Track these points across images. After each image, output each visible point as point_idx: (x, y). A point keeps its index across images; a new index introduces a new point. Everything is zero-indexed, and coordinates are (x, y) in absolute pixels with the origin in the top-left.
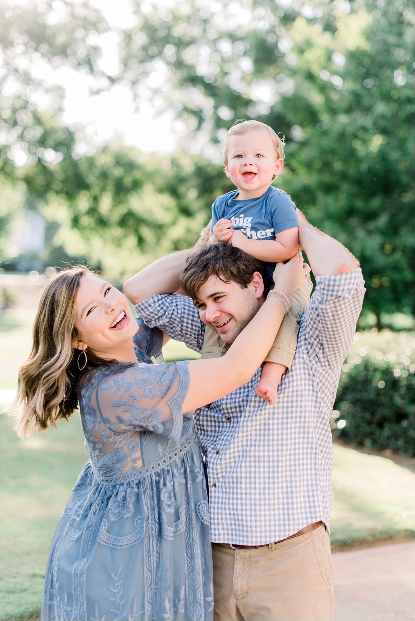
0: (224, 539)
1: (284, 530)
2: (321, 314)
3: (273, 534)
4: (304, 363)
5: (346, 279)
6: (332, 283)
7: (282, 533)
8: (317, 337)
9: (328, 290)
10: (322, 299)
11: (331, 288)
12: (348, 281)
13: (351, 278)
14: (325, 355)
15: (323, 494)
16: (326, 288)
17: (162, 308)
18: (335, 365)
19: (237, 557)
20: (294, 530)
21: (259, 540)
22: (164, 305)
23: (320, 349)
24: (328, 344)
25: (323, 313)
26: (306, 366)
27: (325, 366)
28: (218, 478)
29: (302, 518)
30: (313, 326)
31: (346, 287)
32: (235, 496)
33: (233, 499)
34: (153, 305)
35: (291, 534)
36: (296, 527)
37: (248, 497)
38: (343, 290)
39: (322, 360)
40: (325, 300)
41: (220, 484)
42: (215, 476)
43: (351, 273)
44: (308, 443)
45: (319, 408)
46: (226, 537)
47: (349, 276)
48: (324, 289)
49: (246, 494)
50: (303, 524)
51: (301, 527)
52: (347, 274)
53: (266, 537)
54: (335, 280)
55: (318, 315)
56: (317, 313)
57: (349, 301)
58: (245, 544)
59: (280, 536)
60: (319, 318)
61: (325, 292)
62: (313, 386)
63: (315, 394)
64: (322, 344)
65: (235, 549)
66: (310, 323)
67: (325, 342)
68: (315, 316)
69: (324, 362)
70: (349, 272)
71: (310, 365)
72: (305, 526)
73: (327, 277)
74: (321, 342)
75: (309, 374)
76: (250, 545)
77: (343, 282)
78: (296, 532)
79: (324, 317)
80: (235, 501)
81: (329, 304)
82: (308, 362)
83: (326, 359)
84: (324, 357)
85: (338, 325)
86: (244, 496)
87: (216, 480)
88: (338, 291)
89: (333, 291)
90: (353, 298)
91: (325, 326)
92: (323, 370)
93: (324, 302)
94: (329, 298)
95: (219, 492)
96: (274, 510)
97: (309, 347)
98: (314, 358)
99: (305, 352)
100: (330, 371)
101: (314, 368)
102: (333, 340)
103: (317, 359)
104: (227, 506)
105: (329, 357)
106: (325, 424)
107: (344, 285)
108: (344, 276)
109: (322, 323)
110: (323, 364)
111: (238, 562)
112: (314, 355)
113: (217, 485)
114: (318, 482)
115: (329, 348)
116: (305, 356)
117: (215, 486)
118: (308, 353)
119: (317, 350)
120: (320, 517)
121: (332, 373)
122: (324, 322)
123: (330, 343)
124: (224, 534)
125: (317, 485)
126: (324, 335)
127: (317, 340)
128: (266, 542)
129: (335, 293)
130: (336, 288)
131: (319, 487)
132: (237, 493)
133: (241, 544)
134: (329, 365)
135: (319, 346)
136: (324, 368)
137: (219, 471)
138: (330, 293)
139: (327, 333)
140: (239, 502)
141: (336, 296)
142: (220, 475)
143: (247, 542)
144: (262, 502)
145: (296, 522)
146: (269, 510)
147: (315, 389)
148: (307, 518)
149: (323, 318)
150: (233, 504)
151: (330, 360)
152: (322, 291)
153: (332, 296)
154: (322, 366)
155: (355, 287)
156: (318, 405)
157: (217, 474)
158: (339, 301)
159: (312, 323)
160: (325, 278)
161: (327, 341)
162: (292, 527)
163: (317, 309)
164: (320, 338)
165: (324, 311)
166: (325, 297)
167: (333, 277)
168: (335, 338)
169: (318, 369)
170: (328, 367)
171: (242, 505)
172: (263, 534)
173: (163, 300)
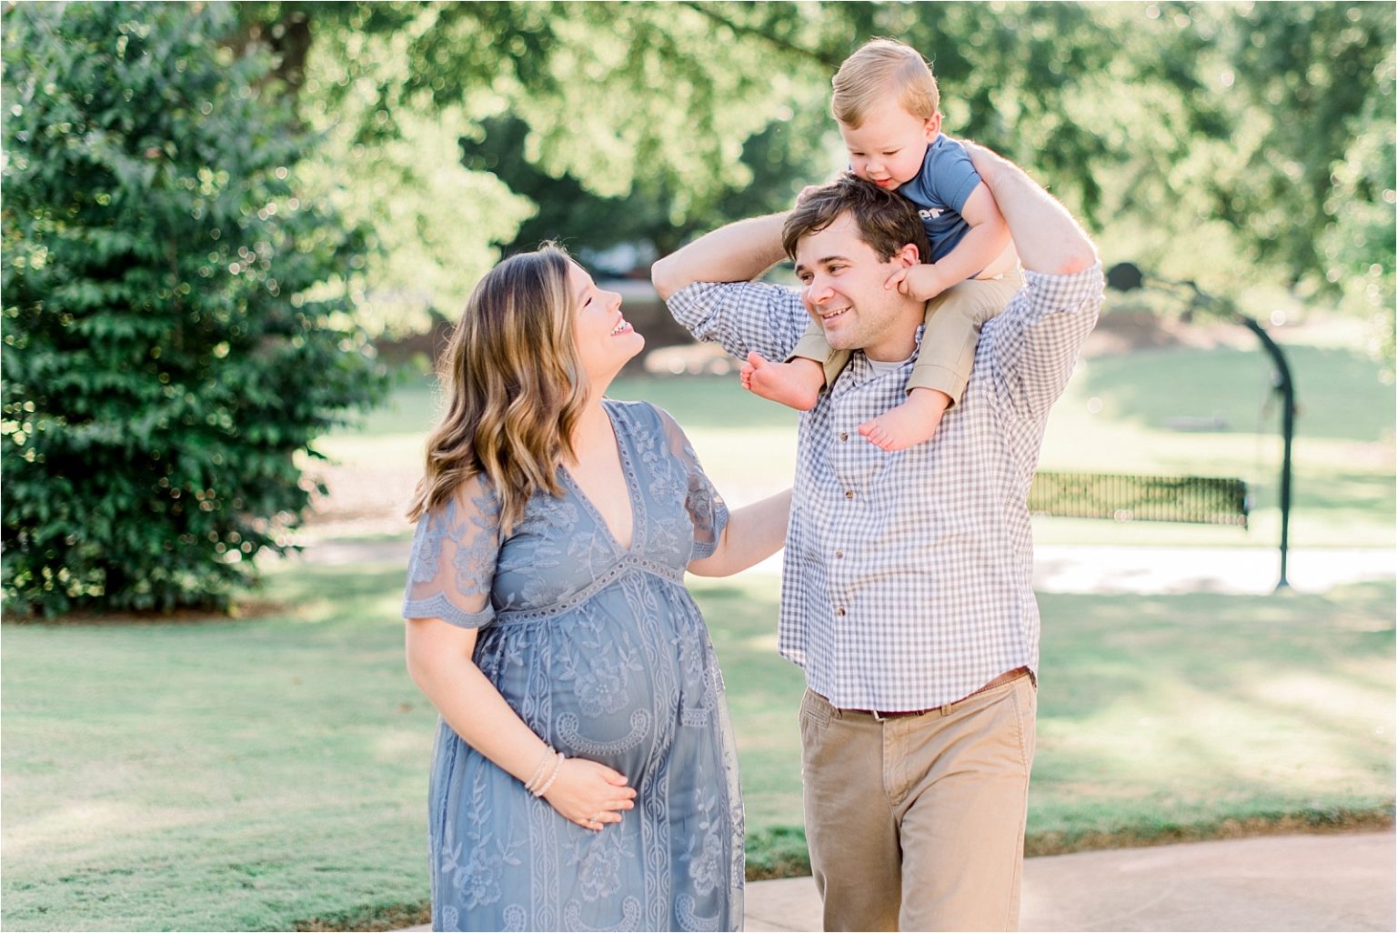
0: (861, 703)
1: (965, 684)
2: (1027, 334)
3: (945, 690)
4: (989, 406)
5: (1076, 283)
6: (1052, 288)
7: (961, 689)
8: (1013, 367)
9: (1045, 298)
10: (1033, 310)
11: (1050, 296)
12: (1079, 287)
13: (1084, 282)
14: (1024, 395)
15: (1028, 622)
16: (1042, 294)
17: (707, 304)
18: (1039, 413)
19: (886, 734)
20: (979, 682)
21: (922, 700)
22: (712, 298)
23: (1016, 386)
24: (1031, 380)
25: (1030, 332)
26: (991, 412)
27: (1023, 413)
28: (847, 600)
29: (993, 663)
30: (1008, 350)
31: (1075, 296)
32: (881, 630)
33: (877, 634)
34: (691, 298)
35: (975, 688)
36: (983, 677)
37: (904, 630)
38: (1070, 301)
39: (1018, 403)
40: (1037, 312)
41: (852, 610)
42: (843, 596)
43: (1086, 273)
44: (999, 539)
45: (1012, 481)
46: (865, 699)
47: (1081, 278)
48: (1037, 295)
49: (900, 625)
50: (993, 672)
51: (990, 678)
52: (1079, 274)
53: (933, 695)
54: (1058, 284)
55: (1021, 334)
56: (1019, 329)
57: (1077, 318)
58: (899, 710)
59: (957, 693)
60: (1021, 339)
61: (1040, 300)
62: (1002, 444)
63: (1005, 457)
64: (1020, 379)
65: (882, 723)
66: (1003, 344)
67: (1026, 377)
68: (1015, 335)
69: (1022, 407)
70: (1083, 272)
71: (998, 410)
72: (997, 675)
73: (1046, 277)
74: (1020, 375)
75: (996, 425)
76: (907, 709)
77: (1070, 288)
78: (982, 686)
79: (1031, 338)
80: (881, 639)
81: (1043, 320)
82: (995, 406)
83: (1024, 402)
84: (1022, 399)
85: (1053, 353)
86: (896, 630)
87: (845, 603)
88: (1061, 301)
89: (1052, 300)
90: (1084, 314)
91: (1030, 351)
92: (1019, 419)
93: (1034, 316)
94: (1045, 311)
95: (850, 624)
96: (948, 651)
97: (997, 381)
98: (1005, 399)
99: (992, 388)
100: (1030, 422)
101: (1004, 415)
102: (1041, 374)
103: (1009, 400)
104: (868, 647)
105: (1030, 400)
106: (1021, 508)
107: (1073, 292)
108: (1073, 279)
109: (1026, 348)
110: (1020, 410)
111: (888, 742)
112: (1005, 394)
113: (846, 610)
114: (1020, 603)
115: (1032, 385)
116: (991, 395)
117: (844, 613)
118: (996, 390)
119: (1012, 386)
120: (1023, 660)
121: (1033, 426)
122: (1029, 345)
123: (1034, 378)
124: (861, 694)
125: (1017, 607)
126: (1025, 365)
127: (1013, 371)
128: (934, 704)
129: (1055, 305)
130: (1058, 297)
131: (1020, 612)
132: (884, 625)
133: (892, 710)
134: (1030, 411)
135: (1016, 381)
136: (1021, 416)
137: (849, 588)
138: (1047, 303)
139: (1032, 362)
140: (889, 639)
141: (1058, 309)
142: (850, 595)
143: (903, 705)
144: (928, 639)
145: (983, 669)
146: (940, 651)
147: (1006, 450)
148: (999, 663)
149: (1029, 340)
150: (878, 643)
151: (1031, 405)
152: (1034, 298)
153: (1050, 307)
154: (1017, 412)
155: (1089, 296)
156: (1009, 476)
157: (845, 593)
158: (1060, 317)
159: (1007, 344)
160: (1041, 279)
161: (1030, 374)
162: (976, 678)
163: (1019, 324)
164: (1019, 369)
165: (1033, 330)
166: (1038, 308)
167: (1055, 279)
168: (1044, 372)
169: (1010, 418)
170: (1027, 415)
171: (893, 643)
172: (929, 691)
173: (711, 290)
